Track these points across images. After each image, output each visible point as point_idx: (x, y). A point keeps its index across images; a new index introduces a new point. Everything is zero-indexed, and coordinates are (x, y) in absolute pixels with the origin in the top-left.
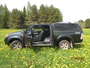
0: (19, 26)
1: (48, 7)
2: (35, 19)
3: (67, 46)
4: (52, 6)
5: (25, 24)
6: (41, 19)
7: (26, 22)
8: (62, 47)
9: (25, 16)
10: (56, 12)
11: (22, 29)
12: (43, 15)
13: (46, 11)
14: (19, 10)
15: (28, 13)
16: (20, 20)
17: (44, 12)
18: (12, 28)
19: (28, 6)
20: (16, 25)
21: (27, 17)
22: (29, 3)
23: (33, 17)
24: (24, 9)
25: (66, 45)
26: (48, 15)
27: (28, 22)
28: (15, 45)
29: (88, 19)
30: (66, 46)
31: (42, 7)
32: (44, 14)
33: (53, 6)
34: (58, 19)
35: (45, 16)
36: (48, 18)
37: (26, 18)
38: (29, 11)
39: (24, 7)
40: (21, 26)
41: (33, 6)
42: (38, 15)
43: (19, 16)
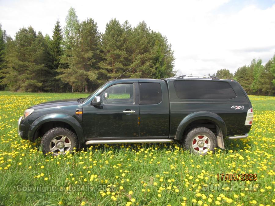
0: (40, 84)
1: (132, 27)
2: (89, 63)
3: (209, 145)
4: (143, 26)
5: (58, 77)
6: (110, 64)
7: (62, 70)
8: (195, 146)
9: (59, 52)
10: (153, 45)
11: (47, 91)
12: (117, 52)
13: (125, 40)
14: (40, 33)
15: (71, 42)
16: (43, 65)
17: (119, 44)
18: (16, 90)
19: (69, 23)
20: (28, 79)
21: (64, 56)
22: (72, 14)
23: (86, 56)
24: (57, 30)
25: (207, 142)
26: (130, 51)
27: (69, 70)
28: (54, 141)
29: (245, 67)
30: (206, 145)
31: (113, 29)
32: (119, 48)
33: (147, 27)
34: (162, 65)
35: (123, 53)
36: (131, 61)
37: (63, 59)
38: (72, 38)
39: (55, 24)
40: (43, 82)
41: (84, 22)
42: (102, 51)
43: (40, 52)
